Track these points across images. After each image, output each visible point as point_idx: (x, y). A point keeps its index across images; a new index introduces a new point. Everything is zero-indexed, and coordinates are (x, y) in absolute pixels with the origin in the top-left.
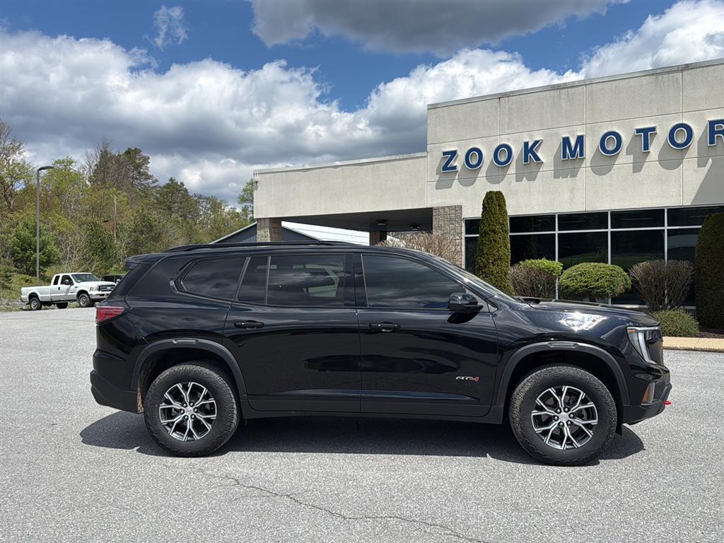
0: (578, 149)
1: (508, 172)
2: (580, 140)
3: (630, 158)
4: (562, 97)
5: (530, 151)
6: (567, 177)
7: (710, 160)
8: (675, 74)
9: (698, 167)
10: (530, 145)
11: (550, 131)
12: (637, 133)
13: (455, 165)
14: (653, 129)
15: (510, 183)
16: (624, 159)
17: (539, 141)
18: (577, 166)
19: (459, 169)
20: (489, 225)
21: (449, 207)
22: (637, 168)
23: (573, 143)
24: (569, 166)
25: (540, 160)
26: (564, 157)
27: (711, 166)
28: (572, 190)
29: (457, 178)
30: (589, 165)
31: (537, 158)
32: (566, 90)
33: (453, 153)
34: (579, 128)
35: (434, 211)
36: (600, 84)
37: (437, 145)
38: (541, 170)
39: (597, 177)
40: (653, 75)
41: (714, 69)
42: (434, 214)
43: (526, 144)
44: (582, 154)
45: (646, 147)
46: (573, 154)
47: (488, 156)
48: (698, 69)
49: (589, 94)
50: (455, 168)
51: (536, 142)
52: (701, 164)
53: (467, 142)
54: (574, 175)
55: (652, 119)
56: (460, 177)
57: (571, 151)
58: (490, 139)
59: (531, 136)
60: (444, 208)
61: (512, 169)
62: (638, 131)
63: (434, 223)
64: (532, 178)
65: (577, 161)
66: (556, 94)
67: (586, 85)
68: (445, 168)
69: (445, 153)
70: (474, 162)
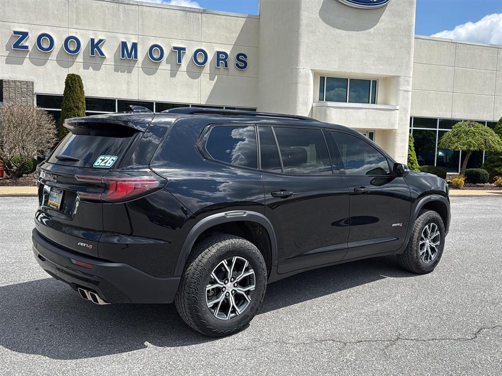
0: (133, 53)
1: (77, 60)
2: (135, 46)
3: (168, 67)
4: (121, 10)
5: (95, 46)
6: (124, 72)
7: (216, 77)
8: (197, 14)
9: (210, 80)
10: (96, 41)
11: (112, 34)
12: (174, 49)
13: (26, 44)
14: (184, 49)
15: (79, 69)
16: (165, 67)
17: (103, 40)
18: (131, 65)
19: (30, 49)
20: (74, 102)
21: (21, 82)
22: (173, 74)
23: (129, 47)
24: (125, 64)
25: (104, 55)
26: (123, 56)
27: (217, 80)
28: (128, 83)
29: (28, 56)
30: (140, 65)
31: (102, 54)
32: (123, 5)
33: (25, 35)
34: (133, 36)
35: (4, 83)
36: (149, 8)
37: (7, 23)
38: (104, 63)
39: (147, 76)
40: (184, 11)
41: (219, 18)
42: (4, 86)
43: (93, 40)
44: (136, 57)
45: (180, 61)
46: (129, 55)
47: (59, 44)
48: (210, 15)
49: (141, 13)
50: (27, 47)
51: (101, 41)
52: (211, 79)
53: (39, 27)
54: (130, 72)
55: (183, 42)
56: (31, 57)
57: (127, 52)
58: (60, 29)
59: (95, 34)
60: (15, 82)
61: (80, 58)
62: (175, 48)
63: (5, 94)
64: (97, 68)
65: (132, 61)
66: (116, 6)
67: (138, 5)
68: (16, 45)
69: (15, 33)
70: (45, 45)
